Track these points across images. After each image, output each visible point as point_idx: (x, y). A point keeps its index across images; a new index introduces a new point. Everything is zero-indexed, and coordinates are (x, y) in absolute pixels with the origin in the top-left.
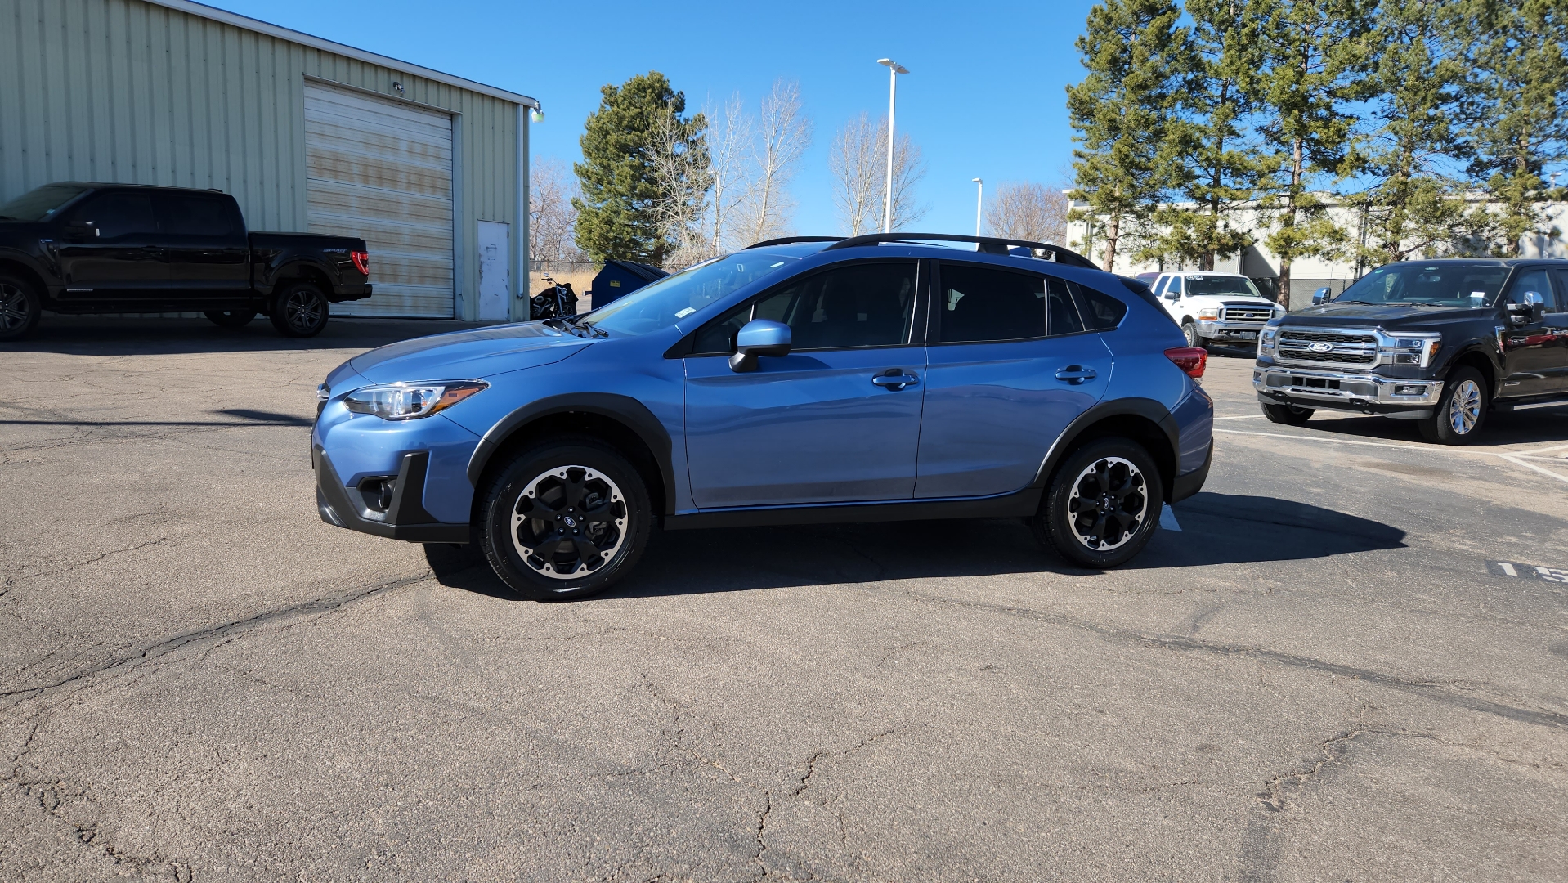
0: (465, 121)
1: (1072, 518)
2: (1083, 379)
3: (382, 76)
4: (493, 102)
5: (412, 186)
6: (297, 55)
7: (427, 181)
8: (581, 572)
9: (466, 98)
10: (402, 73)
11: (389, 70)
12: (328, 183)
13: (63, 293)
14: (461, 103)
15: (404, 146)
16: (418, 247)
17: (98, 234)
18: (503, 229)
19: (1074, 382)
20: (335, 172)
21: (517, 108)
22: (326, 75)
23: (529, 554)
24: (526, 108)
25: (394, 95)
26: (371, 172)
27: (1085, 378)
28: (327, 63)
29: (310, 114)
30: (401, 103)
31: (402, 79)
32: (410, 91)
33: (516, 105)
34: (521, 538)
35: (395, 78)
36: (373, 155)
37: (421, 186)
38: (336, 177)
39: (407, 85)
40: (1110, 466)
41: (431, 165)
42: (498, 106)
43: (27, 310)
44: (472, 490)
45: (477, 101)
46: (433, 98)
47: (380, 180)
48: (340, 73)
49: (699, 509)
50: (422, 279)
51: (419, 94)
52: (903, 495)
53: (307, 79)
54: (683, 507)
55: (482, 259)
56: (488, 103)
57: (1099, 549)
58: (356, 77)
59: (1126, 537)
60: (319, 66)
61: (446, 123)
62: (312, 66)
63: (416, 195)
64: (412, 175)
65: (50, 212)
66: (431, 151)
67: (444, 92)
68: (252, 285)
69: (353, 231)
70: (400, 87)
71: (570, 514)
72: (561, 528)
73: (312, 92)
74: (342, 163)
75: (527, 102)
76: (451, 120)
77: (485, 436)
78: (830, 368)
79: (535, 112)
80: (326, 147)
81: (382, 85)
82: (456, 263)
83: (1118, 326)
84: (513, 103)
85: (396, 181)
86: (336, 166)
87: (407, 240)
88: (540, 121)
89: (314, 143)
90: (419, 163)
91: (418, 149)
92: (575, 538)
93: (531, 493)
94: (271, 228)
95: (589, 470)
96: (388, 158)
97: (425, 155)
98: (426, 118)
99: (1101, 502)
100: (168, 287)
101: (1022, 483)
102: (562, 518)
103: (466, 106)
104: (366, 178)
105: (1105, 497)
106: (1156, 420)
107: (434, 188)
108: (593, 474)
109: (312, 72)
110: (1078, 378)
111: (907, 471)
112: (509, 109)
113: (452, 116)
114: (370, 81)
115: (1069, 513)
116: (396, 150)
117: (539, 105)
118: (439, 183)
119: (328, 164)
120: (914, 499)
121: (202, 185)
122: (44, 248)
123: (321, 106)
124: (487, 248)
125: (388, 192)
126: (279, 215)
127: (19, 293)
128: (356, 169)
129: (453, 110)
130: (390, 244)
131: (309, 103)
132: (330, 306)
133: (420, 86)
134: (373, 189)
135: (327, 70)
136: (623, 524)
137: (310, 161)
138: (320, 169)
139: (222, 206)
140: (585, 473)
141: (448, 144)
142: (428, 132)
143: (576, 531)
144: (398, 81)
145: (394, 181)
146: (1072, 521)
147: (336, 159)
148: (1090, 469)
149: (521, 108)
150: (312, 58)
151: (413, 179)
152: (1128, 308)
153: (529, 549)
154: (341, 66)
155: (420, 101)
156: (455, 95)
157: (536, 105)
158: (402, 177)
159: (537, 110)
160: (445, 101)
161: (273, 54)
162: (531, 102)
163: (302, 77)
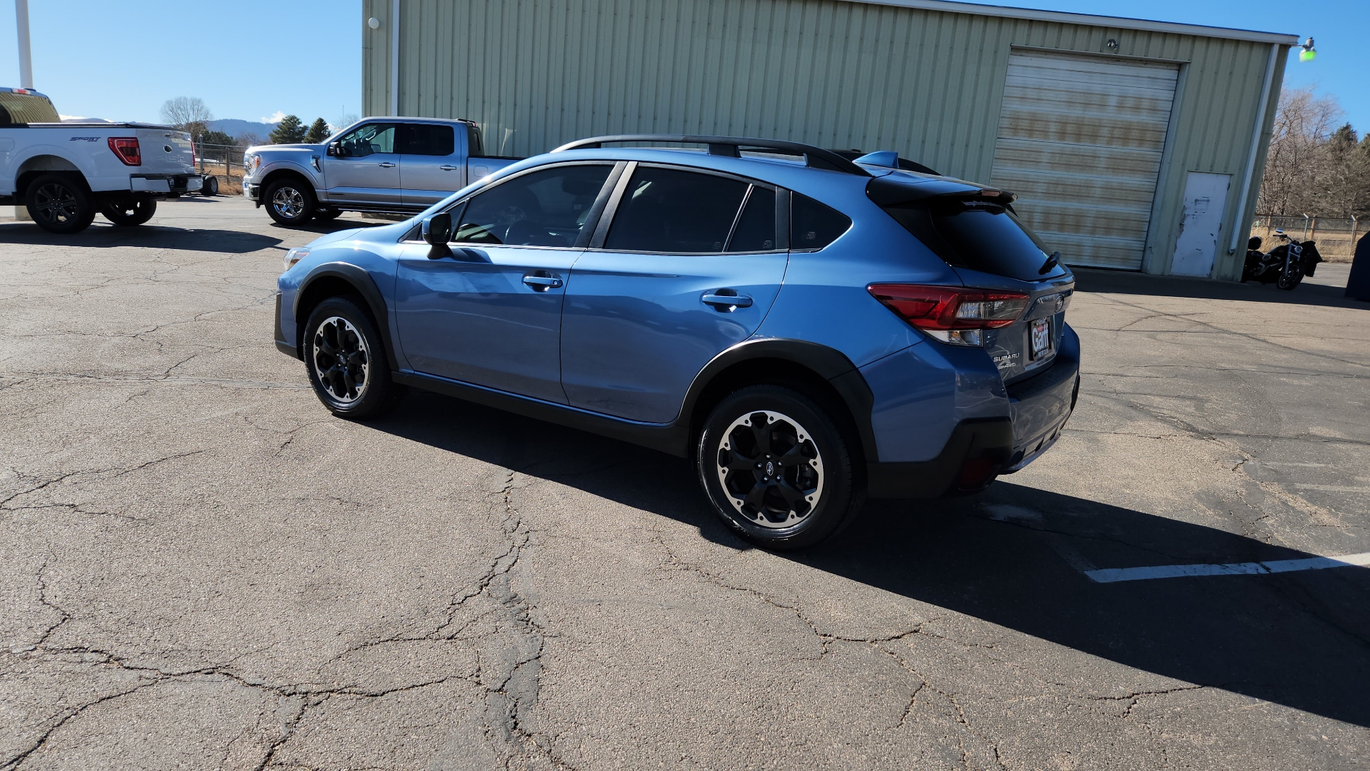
0: (1192, 73)
1: (722, 473)
2: (735, 307)
3: (1097, 37)
4: (1238, 45)
5: (1115, 140)
6: (1007, 29)
7: (1135, 134)
8: (347, 399)
9: (1200, 47)
11: (1105, 30)
12: (1022, 141)
14: (1192, 51)
15: (1113, 101)
16: (1109, 199)
18: (1224, 181)
20: (1030, 132)
21: (1268, 48)
22: (1036, 43)
23: (322, 376)
24: (1285, 48)
25: (1109, 53)
26: (1070, 129)
27: (738, 306)
28: (1037, 31)
29: (1011, 80)
30: (1118, 60)
31: (1119, 36)
32: (1127, 46)
33: (1270, 45)
35: (1110, 36)
36: (1076, 112)
37: (1126, 139)
38: (1030, 136)
39: (1125, 41)
40: (771, 422)
41: (1144, 118)
42: (1243, 50)
44: (296, 324)
45: (1213, 47)
46: (1155, 49)
47: (1078, 136)
48: (1051, 39)
49: (415, 370)
50: (1108, 230)
51: (1139, 48)
53: (1016, 50)
54: (403, 365)
55: (1186, 212)
56: (1228, 49)
58: (1066, 40)
59: (793, 520)
60: (1028, 35)
61: (1171, 74)
62: (1021, 36)
63: (1118, 149)
64: (1117, 130)
66: (1146, 104)
69: (1039, 184)
70: (1113, 44)
71: (342, 354)
73: (1018, 60)
74: (1039, 122)
75: (1284, 40)
76: (1179, 70)
79: (1304, 50)
80: (1026, 108)
81: (1094, 43)
82: (1154, 216)
83: (824, 249)
84: (1266, 44)
85: (1097, 136)
86: (1034, 126)
87: (1098, 192)
88: (1308, 61)
89: (1014, 106)
90: (1128, 116)
91: (1130, 103)
93: (322, 331)
95: (348, 323)
96: (1092, 114)
97: (1137, 109)
98: (1147, 71)
102: (339, 356)
103: (1199, 54)
104: (1062, 134)
105: (769, 460)
106: (829, 374)
107: (1141, 141)
108: (349, 326)
109: (1020, 43)
110: (732, 305)
111: (553, 376)
112: (1258, 53)
113: (1180, 66)
114: (1082, 42)
115: (718, 466)
116: (1103, 106)
117: (1312, 43)
118: (1149, 136)
119: (1038, 126)
123: (1027, 73)
124: (1196, 201)
125: (1086, 147)
126: (963, 170)
128: (1053, 128)
129: (1180, 60)
130: (1078, 197)
131: (1011, 70)
134: (1069, 145)
135: (1036, 38)
136: (367, 371)
137: (1006, 123)
138: (1015, 129)
141: (1170, 95)
142: (1144, 86)
143: (345, 367)
144: (1115, 38)
145: (1094, 137)
146: (722, 477)
147: (1034, 119)
148: (744, 420)
149: (1276, 49)
150: (1022, 30)
151: (1118, 133)
153: (323, 373)
154: (1052, 33)
155: (1138, 54)
156: (1185, 45)
157: (1307, 43)
158: (1105, 132)
159: (1307, 48)
160: (1170, 51)
161: (984, 31)
162: (1292, 40)
163: (1009, 48)
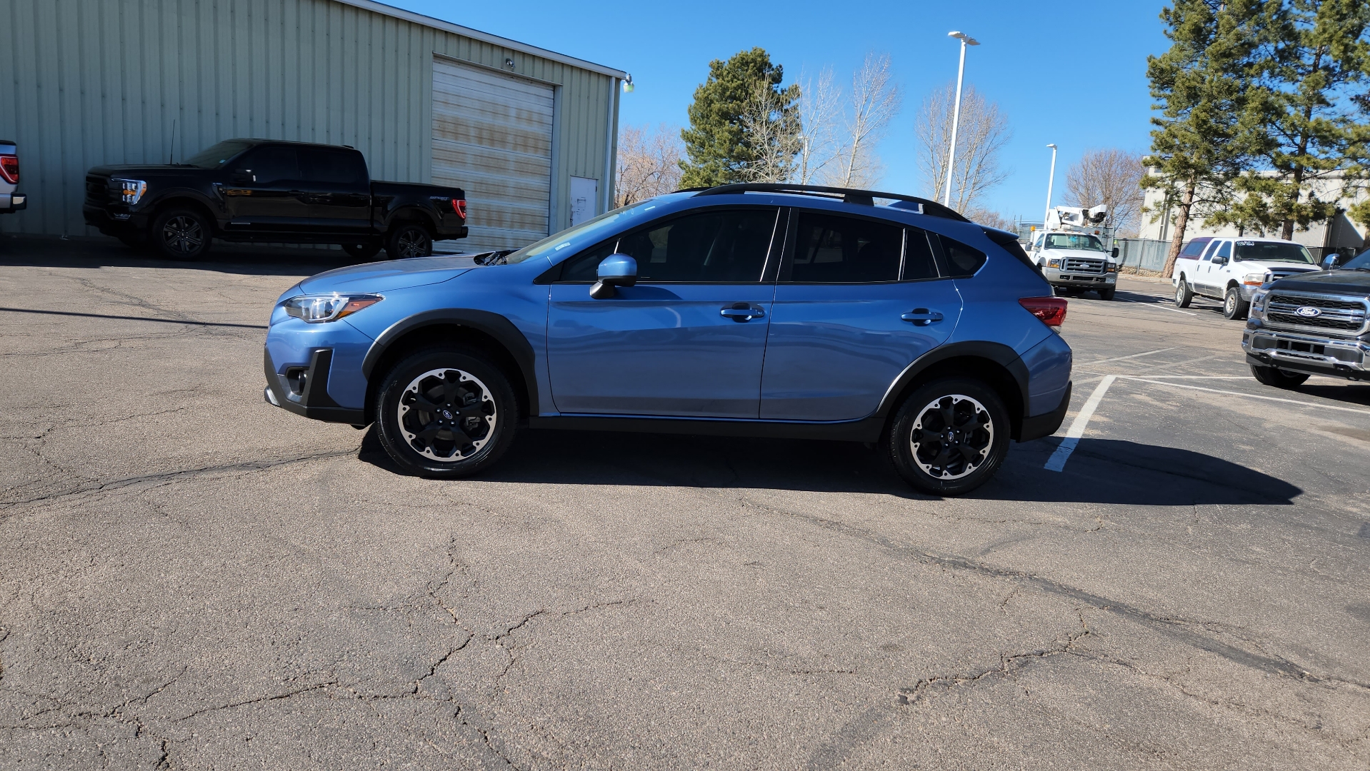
0: (564, 92)
1: (914, 448)
2: (929, 321)
3: (497, 53)
4: (590, 75)
5: (518, 146)
6: (428, 36)
7: (531, 142)
8: (456, 457)
9: (567, 72)
10: (514, 51)
11: (503, 48)
12: (449, 143)
13: (228, 225)
14: (562, 76)
15: (513, 113)
16: (520, 198)
17: (255, 180)
18: (592, 184)
19: (920, 323)
20: (456, 135)
21: (610, 80)
22: (452, 53)
23: (412, 438)
24: (618, 80)
25: (506, 70)
26: (485, 134)
27: (932, 321)
28: (452, 42)
29: (437, 86)
30: (512, 77)
31: (513, 56)
32: (521, 67)
33: (609, 77)
34: (408, 424)
35: (507, 55)
36: (487, 120)
37: (525, 146)
38: (456, 139)
39: (518, 61)
40: (954, 403)
41: (535, 129)
42: (594, 79)
43: (202, 237)
44: (366, 383)
45: (576, 74)
46: (539, 72)
47: (492, 141)
48: (463, 51)
49: (561, 413)
50: (522, 224)
51: (527, 69)
52: (749, 415)
53: (436, 57)
54: (546, 409)
55: (573, 210)
56: (585, 76)
57: (941, 478)
58: (475, 55)
59: (970, 469)
60: (446, 45)
61: (548, 93)
62: (440, 46)
63: (521, 154)
64: (519, 137)
65: (222, 161)
66: (535, 117)
67: (548, 67)
68: (372, 224)
69: (468, 183)
70: (511, 63)
71: (448, 409)
72: (441, 420)
73: (439, 67)
74: (462, 127)
75: (618, 75)
76: (554, 91)
77: (377, 340)
78: (681, 299)
79: (626, 84)
80: (450, 113)
81: (496, 61)
82: (551, 212)
83: (975, 275)
84: (607, 76)
85: (505, 142)
86: (456, 129)
87: (511, 191)
88: (630, 92)
89: (439, 110)
90: (524, 126)
91: (525, 115)
92: (451, 428)
93: (414, 388)
94: (389, 178)
95: (463, 373)
96: (499, 122)
97: (530, 120)
98: (534, 89)
99: (946, 435)
100: (307, 223)
101: (862, 413)
102: (441, 412)
103: (566, 79)
104: (480, 139)
105: (950, 430)
106: (1004, 364)
107: (536, 148)
108: (467, 376)
109: (440, 51)
110: (925, 320)
111: (752, 394)
112: (603, 81)
113: (554, 88)
114: (488, 58)
115: (911, 442)
116: (506, 116)
117: (630, 77)
118: (540, 144)
119: (450, 127)
120: (759, 419)
121: (336, 142)
122: (215, 190)
123: (447, 80)
124: (578, 200)
125: (498, 151)
126: (408, 168)
127: (196, 224)
128: (472, 132)
129: (555, 82)
130: (498, 195)
131: (437, 77)
132: (433, 243)
133: (528, 62)
134: (485, 149)
135: (452, 49)
136: (492, 421)
137: (436, 125)
138: (443, 131)
139: (351, 159)
140: (460, 375)
141: (549, 111)
142: (533, 101)
143: (452, 423)
144: (510, 57)
145: (503, 143)
146: (914, 450)
147: (457, 123)
148: (934, 404)
149: (614, 80)
150: (440, 39)
151: (520, 141)
152: (987, 258)
153: (413, 435)
154: (464, 45)
155: (528, 74)
156: (558, 69)
157: (628, 78)
158: (510, 139)
159: (629, 82)
160: (549, 75)
161: (410, 36)
162: (622, 75)
163: (432, 55)
